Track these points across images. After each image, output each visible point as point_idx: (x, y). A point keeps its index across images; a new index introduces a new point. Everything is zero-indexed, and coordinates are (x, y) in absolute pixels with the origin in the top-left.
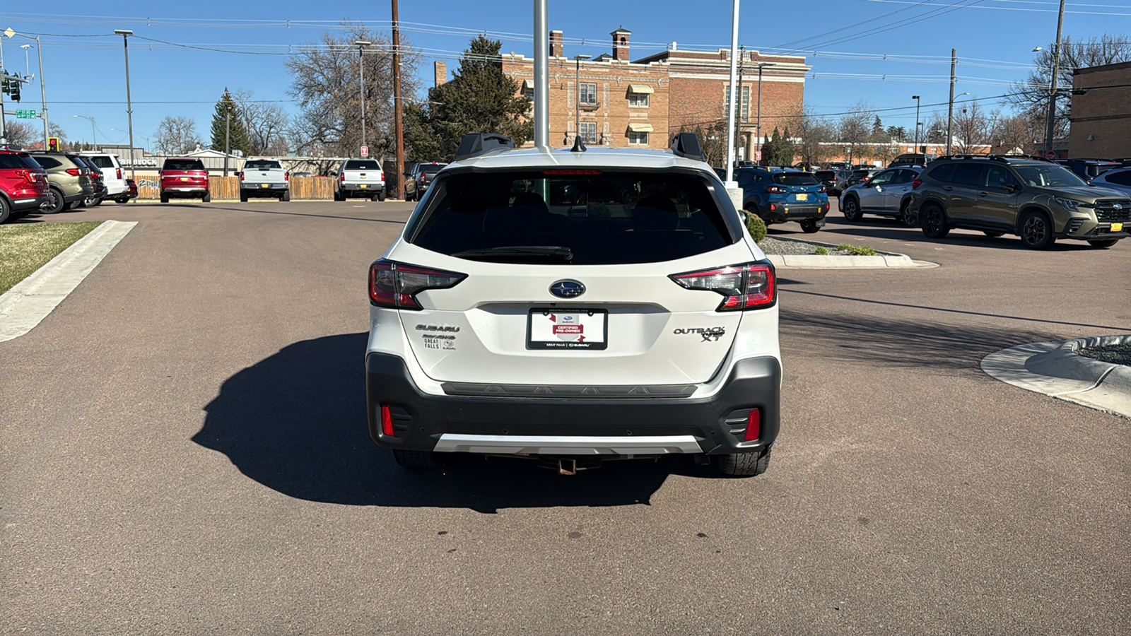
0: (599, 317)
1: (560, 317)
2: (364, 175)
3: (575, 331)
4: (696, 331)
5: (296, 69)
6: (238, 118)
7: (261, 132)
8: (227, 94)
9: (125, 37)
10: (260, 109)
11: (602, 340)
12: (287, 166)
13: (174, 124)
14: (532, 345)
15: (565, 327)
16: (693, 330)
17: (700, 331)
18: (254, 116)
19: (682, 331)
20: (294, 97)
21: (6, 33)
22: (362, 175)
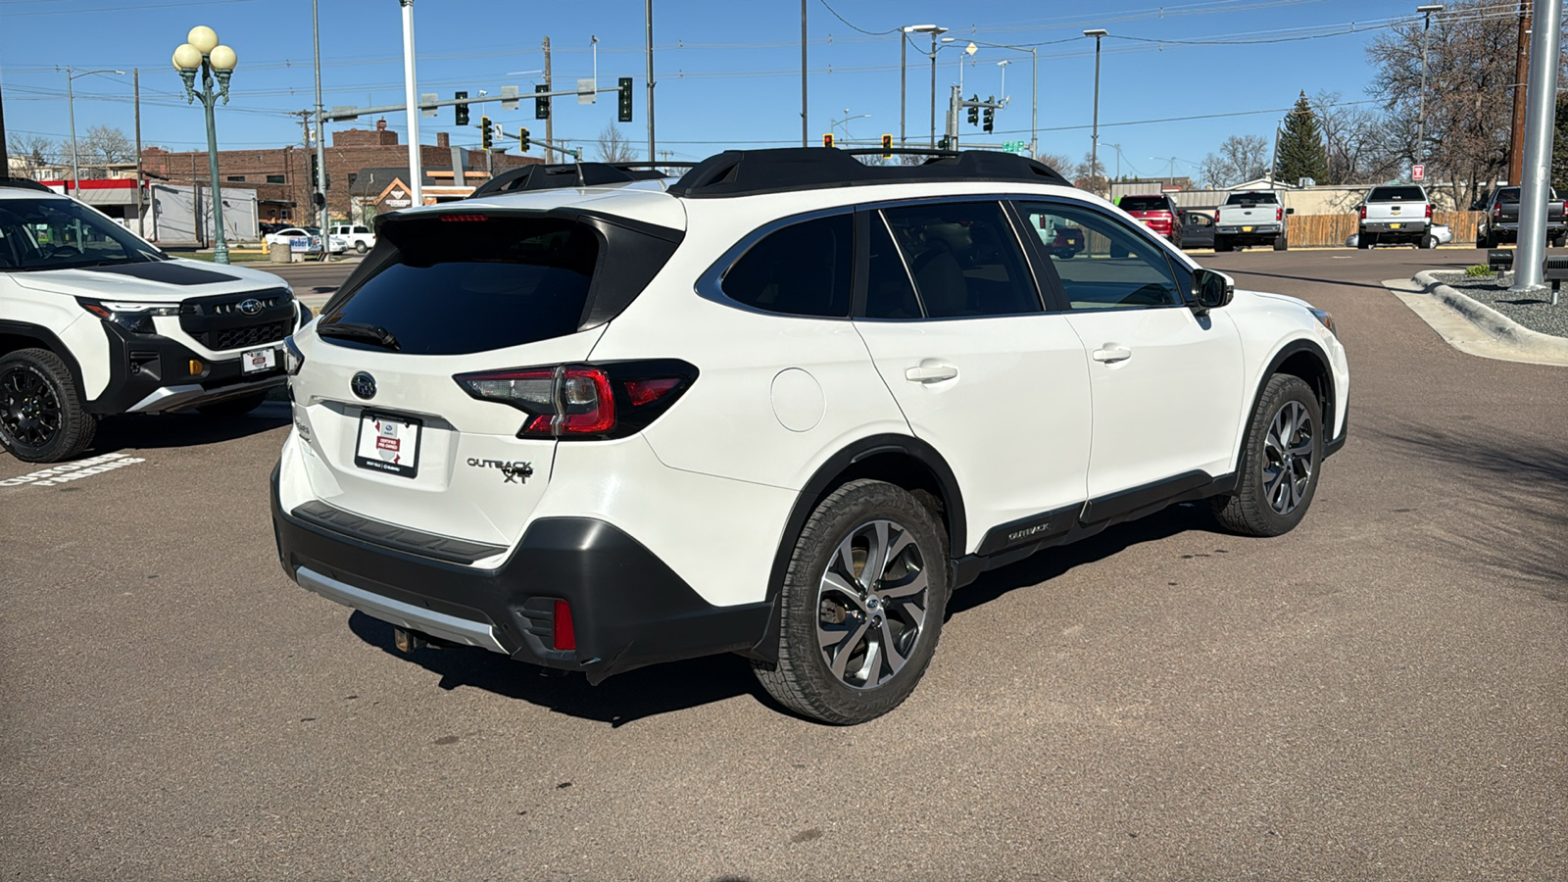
0: (414, 428)
1: (384, 424)
2: (1398, 208)
3: (393, 447)
4: (493, 464)
5: (1382, 56)
6: (1315, 133)
7: (1347, 150)
8: (1302, 100)
9: (1098, 38)
10: (1350, 118)
11: (411, 465)
12: (1357, 199)
13: (1240, 146)
14: (361, 462)
15: (386, 441)
16: (490, 462)
17: (499, 465)
18: (1339, 128)
19: (477, 463)
20: (1376, 97)
21: (968, 50)
22: (1393, 208)
